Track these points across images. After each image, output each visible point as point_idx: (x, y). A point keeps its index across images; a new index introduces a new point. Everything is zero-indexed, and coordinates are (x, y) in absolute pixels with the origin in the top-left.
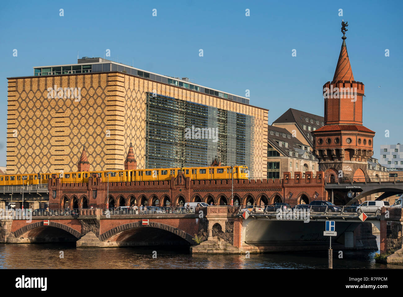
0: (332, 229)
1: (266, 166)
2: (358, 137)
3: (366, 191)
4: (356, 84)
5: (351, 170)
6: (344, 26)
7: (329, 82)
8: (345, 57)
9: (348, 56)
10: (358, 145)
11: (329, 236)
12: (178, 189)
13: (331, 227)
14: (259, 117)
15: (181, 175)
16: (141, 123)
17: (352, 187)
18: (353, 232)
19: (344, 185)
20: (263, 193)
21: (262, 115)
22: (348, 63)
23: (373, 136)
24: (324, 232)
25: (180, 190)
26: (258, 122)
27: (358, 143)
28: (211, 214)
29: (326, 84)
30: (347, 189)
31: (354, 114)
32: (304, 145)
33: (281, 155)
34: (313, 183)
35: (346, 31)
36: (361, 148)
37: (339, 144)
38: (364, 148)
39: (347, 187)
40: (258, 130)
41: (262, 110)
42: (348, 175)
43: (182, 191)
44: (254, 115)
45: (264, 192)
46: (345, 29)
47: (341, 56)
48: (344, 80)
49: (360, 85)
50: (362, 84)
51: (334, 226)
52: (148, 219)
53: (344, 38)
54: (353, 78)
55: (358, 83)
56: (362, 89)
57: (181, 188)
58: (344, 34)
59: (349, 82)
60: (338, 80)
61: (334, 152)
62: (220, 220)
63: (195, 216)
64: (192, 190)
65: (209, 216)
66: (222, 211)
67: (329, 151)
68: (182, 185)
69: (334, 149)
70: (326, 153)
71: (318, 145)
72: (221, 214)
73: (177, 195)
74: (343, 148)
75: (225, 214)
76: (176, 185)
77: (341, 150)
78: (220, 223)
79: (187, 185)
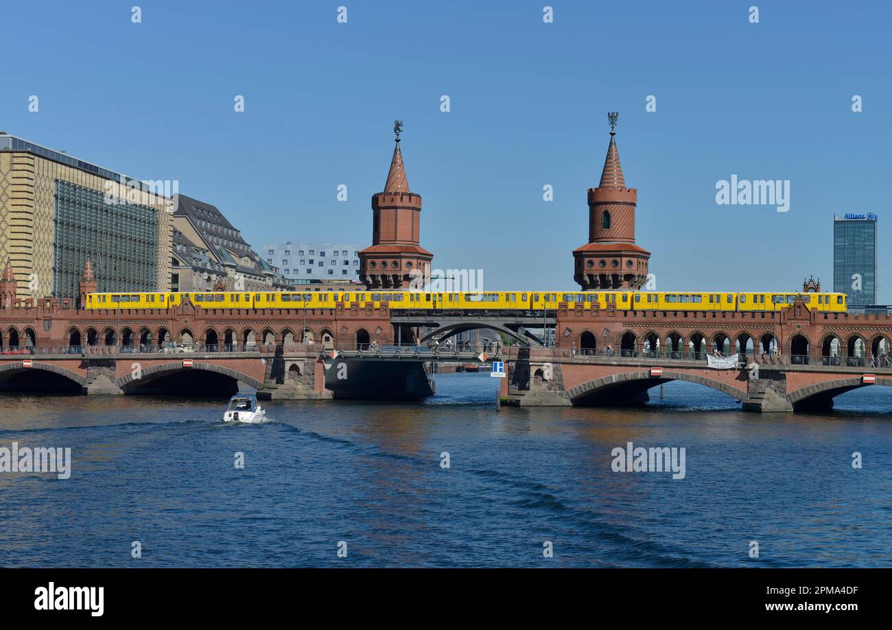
0: (501, 370)
2: (419, 261)
4: (414, 197)
6: (397, 127)
12: (183, 320)
14: (165, 211)
17: (427, 322)
23: (431, 259)
25: (186, 322)
26: (163, 217)
28: (288, 353)
30: (421, 323)
31: (413, 232)
34: (376, 315)
35: (400, 131)
37: (398, 269)
39: (419, 322)
40: (163, 229)
43: (189, 323)
44: (159, 208)
46: (398, 129)
47: (394, 162)
48: (399, 191)
49: (417, 198)
50: (418, 196)
52: (191, 358)
53: (398, 141)
55: (415, 195)
56: (420, 203)
57: (186, 319)
58: (398, 135)
60: (390, 191)
61: (391, 278)
62: (298, 360)
63: (261, 356)
64: (203, 321)
65: (287, 356)
66: (301, 350)
67: (384, 277)
68: (188, 315)
69: (391, 274)
70: (380, 278)
71: (369, 268)
72: (299, 354)
73: (181, 328)
74: (402, 274)
75: (304, 354)
76: (179, 315)
77: (401, 276)
78: (298, 364)
79: (196, 315)
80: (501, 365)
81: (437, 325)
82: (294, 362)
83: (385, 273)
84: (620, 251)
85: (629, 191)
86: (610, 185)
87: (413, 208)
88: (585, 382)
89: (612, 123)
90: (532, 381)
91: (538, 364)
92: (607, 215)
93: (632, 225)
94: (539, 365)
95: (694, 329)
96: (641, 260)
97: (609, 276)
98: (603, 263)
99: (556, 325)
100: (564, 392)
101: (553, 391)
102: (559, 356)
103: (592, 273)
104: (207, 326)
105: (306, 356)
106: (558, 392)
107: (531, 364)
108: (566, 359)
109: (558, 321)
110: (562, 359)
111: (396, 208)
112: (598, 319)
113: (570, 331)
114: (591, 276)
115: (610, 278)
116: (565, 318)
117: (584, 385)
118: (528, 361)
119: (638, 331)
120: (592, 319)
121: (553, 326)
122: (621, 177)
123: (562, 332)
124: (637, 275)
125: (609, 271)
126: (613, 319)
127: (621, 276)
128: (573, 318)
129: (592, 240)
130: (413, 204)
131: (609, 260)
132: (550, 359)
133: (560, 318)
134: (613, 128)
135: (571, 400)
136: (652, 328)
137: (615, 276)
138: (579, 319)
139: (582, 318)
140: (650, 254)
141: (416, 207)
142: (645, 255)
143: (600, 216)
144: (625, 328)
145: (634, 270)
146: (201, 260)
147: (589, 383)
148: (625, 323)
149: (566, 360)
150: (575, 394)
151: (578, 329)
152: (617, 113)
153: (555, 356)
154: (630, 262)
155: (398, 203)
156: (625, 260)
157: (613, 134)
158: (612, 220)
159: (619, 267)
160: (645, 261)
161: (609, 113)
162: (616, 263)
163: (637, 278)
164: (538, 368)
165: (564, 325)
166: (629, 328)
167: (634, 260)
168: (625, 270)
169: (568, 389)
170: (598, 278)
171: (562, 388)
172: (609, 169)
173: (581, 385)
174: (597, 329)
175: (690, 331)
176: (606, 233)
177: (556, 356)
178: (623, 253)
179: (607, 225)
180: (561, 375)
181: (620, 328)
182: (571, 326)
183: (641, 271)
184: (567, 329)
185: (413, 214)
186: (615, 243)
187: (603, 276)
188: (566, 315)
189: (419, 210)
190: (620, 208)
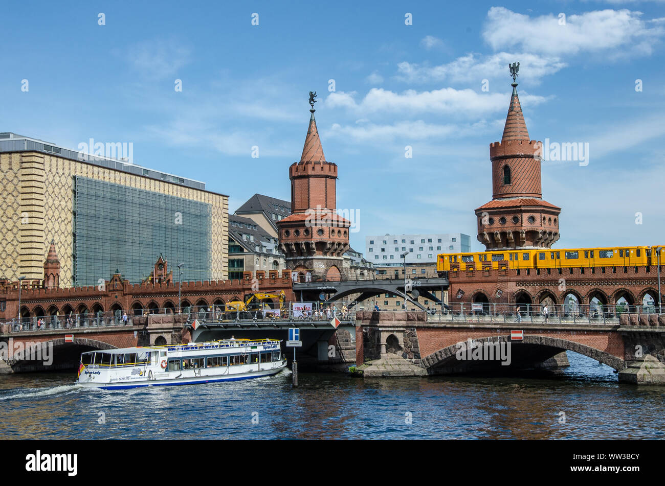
0: (296, 338)
1: (227, 264)
2: (332, 228)
3: (341, 292)
4: (328, 166)
5: (323, 267)
6: (312, 97)
7: (296, 163)
8: (314, 133)
9: (317, 133)
10: (331, 237)
11: (293, 347)
12: (114, 296)
13: (296, 336)
14: (218, 205)
15: (117, 278)
16: (66, 214)
17: (325, 288)
18: (328, 341)
19: (316, 285)
20: (219, 298)
21: (221, 202)
22: (318, 141)
24: (287, 342)
25: (116, 297)
26: (216, 211)
27: (331, 235)
28: (153, 325)
29: (292, 165)
30: (319, 290)
31: (326, 200)
32: (273, 238)
33: (245, 251)
34: (279, 284)
35: (314, 102)
36: (335, 240)
37: (310, 236)
38: (339, 240)
39: (318, 288)
40: (216, 220)
41: (221, 197)
42: (320, 273)
43: (119, 298)
44: (210, 202)
45: (220, 296)
46: (313, 100)
47: (309, 133)
48: (313, 160)
49: (332, 167)
50: (334, 165)
51: (299, 335)
52: (72, 334)
53: (312, 111)
54: (324, 157)
55: (330, 164)
56: (335, 171)
57: (116, 294)
58: (312, 106)
59: (319, 163)
60: (305, 160)
61: (304, 246)
62: (165, 332)
63: (134, 329)
64: (131, 296)
65: (150, 328)
66: (167, 321)
67: (297, 245)
68: (118, 290)
69: (303, 243)
70: (293, 247)
71: (284, 238)
72: (165, 325)
73: (112, 303)
74: (313, 241)
75: (171, 325)
76: (110, 291)
77: (312, 244)
78: (164, 335)
79: (125, 290)
80: (296, 332)
81: (334, 291)
82: (160, 335)
83: (299, 242)
84: (520, 207)
85: (531, 143)
86: (511, 138)
87: (326, 177)
88: (442, 349)
89: (514, 74)
90: (383, 349)
91: (390, 329)
92: (507, 169)
93: (537, 179)
94: (391, 331)
95: (592, 287)
96: (547, 216)
97: (509, 233)
98: (503, 220)
99: (448, 286)
100: (420, 361)
101: (408, 359)
102: (414, 320)
103: (492, 231)
104: (134, 300)
105: (172, 327)
106: (414, 360)
107: (380, 329)
108: (421, 322)
109: (450, 283)
110: (417, 324)
111: (308, 177)
112: (490, 279)
113: (463, 293)
114: (492, 235)
115: (511, 235)
116: (456, 280)
117: (440, 352)
118: (377, 326)
119: (532, 291)
120: (484, 279)
121: (445, 288)
122: (524, 130)
123: (454, 293)
124: (540, 231)
125: (509, 227)
126: (505, 278)
127: (522, 233)
128: (465, 279)
129: (496, 196)
130: (326, 172)
131: (509, 218)
132: (403, 323)
133: (452, 280)
134: (514, 79)
135: (427, 369)
136: (547, 287)
137: (516, 234)
138: (470, 279)
139: (474, 279)
140: (559, 209)
141: (330, 174)
142: (554, 211)
143: (501, 171)
144: (519, 288)
145: (538, 226)
146: (265, 247)
147: (445, 350)
148: (518, 283)
149: (421, 324)
150: (432, 363)
151: (470, 290)
152: (518, 63)
153: (409, 320)
154: (532, 219)
155: (310, 172)
156: (525, 216)
157: (514, 86)
158: (513, 174)
159: (519, 224)
160: (553, 217)
161: (510, 64)
162: (516, 220)
163: (540, 235)
164: (391, 333)
165: (456, 287)
166: (523, 288)
167: (537, 216)
168: (526, 226)
169: (423, 357)
170: (499, 236)
171: (417, 355)
172: (512, 122)
173: (437, 352)
174: (489, 289)
175: (589, 289)
176: (507, 189)
177: (411, 320)
178: (523, 208)
179: (508, 180)
180: (416, 342)
181: (513, 288)
182: (463, 287)
183: (547, 227)
184: (460, 290)
185: (326, 181)
186: (517, 198)
187: (504, 234)
188: (457, 276)
189: (335, 178)
190: (522, 162)
